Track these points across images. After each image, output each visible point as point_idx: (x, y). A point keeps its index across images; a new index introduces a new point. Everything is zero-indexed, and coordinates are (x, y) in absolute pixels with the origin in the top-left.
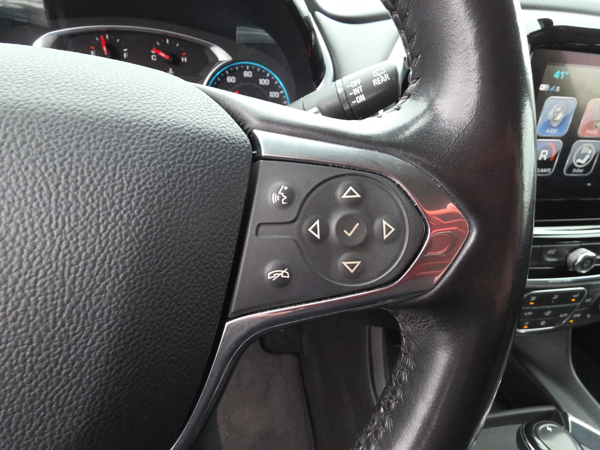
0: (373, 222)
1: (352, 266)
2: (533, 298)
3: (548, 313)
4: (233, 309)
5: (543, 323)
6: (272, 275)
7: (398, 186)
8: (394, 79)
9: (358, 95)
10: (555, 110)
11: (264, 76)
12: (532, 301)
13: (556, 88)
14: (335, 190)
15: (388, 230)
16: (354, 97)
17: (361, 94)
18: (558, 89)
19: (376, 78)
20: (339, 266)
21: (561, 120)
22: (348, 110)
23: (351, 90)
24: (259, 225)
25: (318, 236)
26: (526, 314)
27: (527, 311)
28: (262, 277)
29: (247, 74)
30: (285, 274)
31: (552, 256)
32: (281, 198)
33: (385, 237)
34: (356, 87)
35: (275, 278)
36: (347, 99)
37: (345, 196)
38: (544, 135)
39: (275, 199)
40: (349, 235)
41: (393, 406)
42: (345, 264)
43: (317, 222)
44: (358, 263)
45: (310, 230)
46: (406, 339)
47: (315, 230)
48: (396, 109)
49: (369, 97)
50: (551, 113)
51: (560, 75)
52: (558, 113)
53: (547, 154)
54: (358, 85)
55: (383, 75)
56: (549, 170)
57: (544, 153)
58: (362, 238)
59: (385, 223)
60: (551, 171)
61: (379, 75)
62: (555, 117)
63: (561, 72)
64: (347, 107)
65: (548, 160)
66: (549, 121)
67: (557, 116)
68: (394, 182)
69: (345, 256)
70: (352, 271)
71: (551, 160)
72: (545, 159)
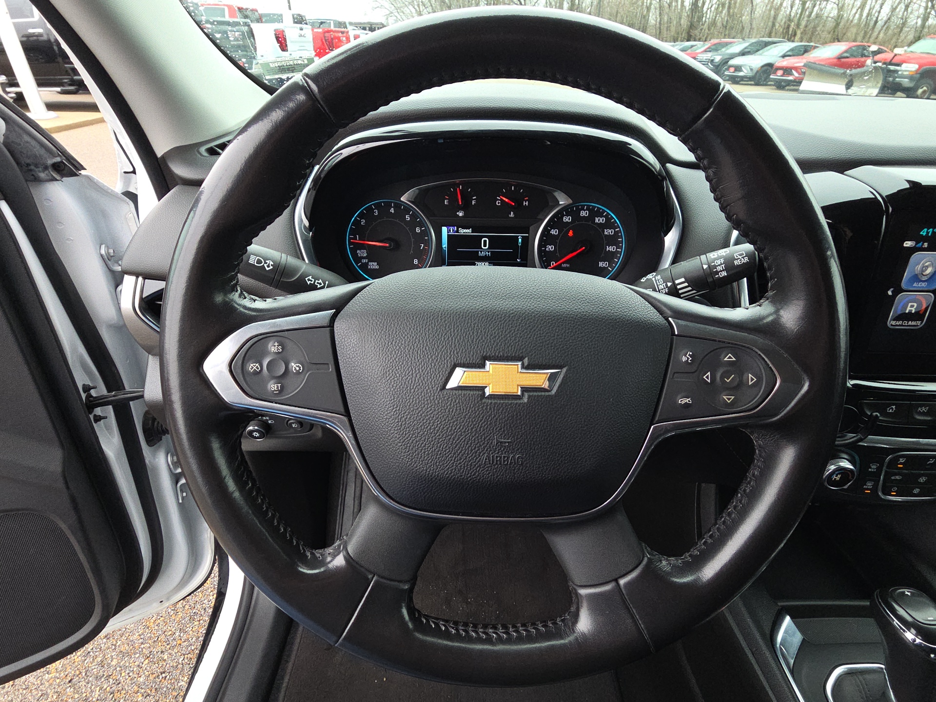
0: (743, 374)
1: (729, 399)
2: (902, 460)
3: (922, 480)
4: (657, 419)
5: (916, 491)
6: (681, 401)
7: (760, 355)
8: (752, 261)
9: (721, 271)
10: (923, 264)
11: (600, 214)
12: (901, 464)
13: (923, 244)
14: (720, 356)
15: (752, 379)
16: (717, 273)
17: (723, 270)
18: (926, 245)
19: (737, 259)
20: (721, 399)
21: (930, 275)
22: (711, 282)
23: (715, 267)
24: (674, 373)
25: (709, 381)
26: (893, 478)
27: (896, 474)
28: (676, 402)
29: (584, 214)
30: (689, 401)
31: (923, 414)
32: (688, 359)
33: (750, 383)
34: (719, 265)
35: (683, 402)
36: (711, 273)
37: (726, 359)
38: (911, 289)
39: (684, 359)
40: (728, 381)
41: (748, 491)
42: (725, 397)
43: (709, 373)
44: (733, 397)
45: (704, 377)
46: (759, 450)
47: (707, 377)
48: (758, 305)
49: (731, 272)
50: (919, 267)
51: (928, 233)
52: (927, 267)
53: (915, 307)
54: (721, 264)
55: (743, 258)
56: (919, 323)
57: (912, 306)
58: (736, 383)
59: (750, 375)
60: (921, 323)
61: (740, 257)
62: (923, 271)
63: (928, 229)
64: (710, 280)
65: (917, 313)
66: (917, 275)
67: (926, 270)
68: (757, 353)
69: (724, 393)
70: (729, 402)
71: (921, 313)
72: (913, 312)
